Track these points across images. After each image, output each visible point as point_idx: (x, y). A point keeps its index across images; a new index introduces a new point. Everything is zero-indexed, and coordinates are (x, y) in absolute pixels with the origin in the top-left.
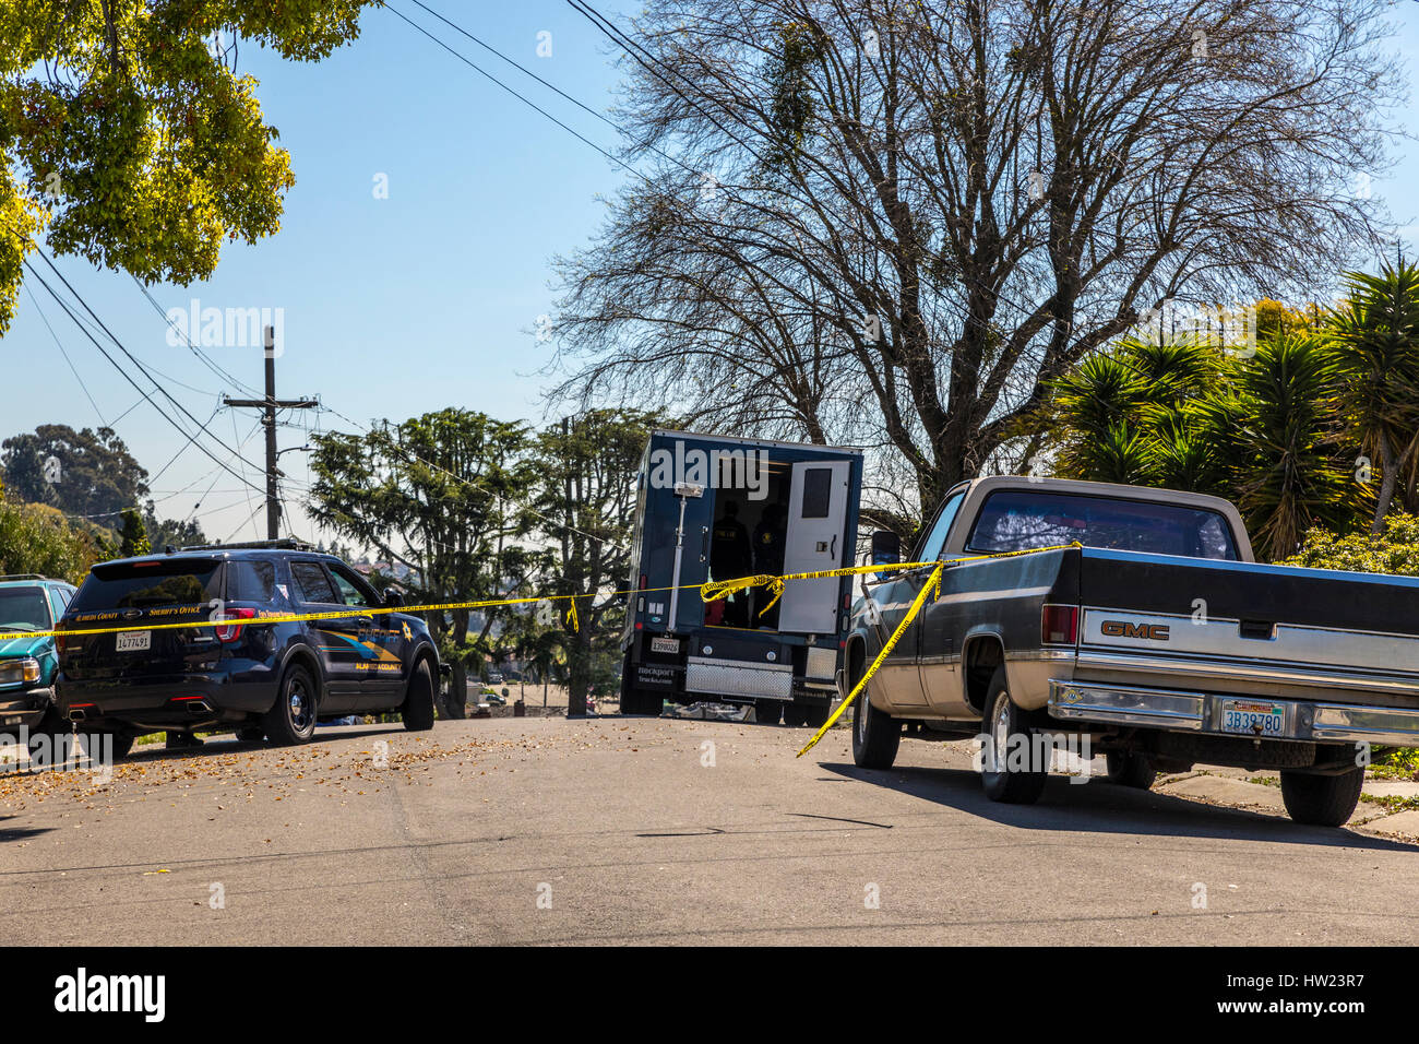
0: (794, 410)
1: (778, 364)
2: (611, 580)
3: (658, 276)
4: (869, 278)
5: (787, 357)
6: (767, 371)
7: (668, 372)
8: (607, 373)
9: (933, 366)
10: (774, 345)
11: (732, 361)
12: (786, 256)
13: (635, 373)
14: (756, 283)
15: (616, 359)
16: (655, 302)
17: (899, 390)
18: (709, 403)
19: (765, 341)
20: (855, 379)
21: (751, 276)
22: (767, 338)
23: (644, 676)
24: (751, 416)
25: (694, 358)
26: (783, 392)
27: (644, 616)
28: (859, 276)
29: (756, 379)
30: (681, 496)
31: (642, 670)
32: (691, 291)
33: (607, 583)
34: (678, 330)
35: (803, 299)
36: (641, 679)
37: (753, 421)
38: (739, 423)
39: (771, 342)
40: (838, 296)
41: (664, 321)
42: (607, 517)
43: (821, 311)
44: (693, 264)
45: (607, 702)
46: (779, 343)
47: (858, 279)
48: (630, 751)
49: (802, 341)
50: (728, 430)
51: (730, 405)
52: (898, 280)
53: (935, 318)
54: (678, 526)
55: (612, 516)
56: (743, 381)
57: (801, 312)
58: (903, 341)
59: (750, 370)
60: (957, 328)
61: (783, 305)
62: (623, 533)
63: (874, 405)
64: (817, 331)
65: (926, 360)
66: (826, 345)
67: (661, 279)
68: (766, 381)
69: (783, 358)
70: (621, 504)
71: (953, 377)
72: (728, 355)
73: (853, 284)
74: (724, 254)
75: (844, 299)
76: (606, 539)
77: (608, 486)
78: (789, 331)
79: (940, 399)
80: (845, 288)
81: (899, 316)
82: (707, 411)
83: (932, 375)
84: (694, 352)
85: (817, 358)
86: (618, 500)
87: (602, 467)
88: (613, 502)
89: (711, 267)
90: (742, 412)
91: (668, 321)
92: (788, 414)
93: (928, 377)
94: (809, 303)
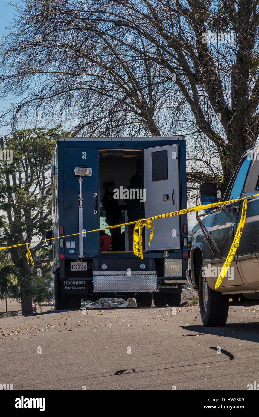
0: (139, 117)
1: (127, 91)
2: (39, 232)
3: (49, 46)
4: (176, 34)
5: (131, 86)
6: (120, 96)
7: (62, 102)
8: (25, 108)
9: (220, 82)
10: (123, 80)
11: (99, 92)
12: (125, 25)
13: (42, 106)
14: (108, 44)
15: (29, 99)
16: (49, 61)
17: (201, 99)
18: (88, 119)
19: (118, 78)
20: (174, 95)
21: (105, 40)
22: (119, 76)
23: (68, 286)
24: (114, 124)
25: (76, 93)
26: (132, 108)
27: (64, 250)
28: (170, 32)
29: (115, 101)
30: (79, 176)
31: (66, 283)
32: (70, 52)
33: (36, 234)
34: (65, 77)
35: (138, 51)
36: (66, 288)
37: (115, 127)
38: (107, 129)
39: (121, 78)
40: (158, 46)
41: (56, 73)
42: (32, 194)
43: (149, 56)
44: (70, 36)
45: (45, 305)
46: (126, 79)
47: (169, 35)
48: (67, 331)
49: (140, 76)
50: (101, 134)
51: (101, 119)
52: (193, 32)
53: (218, 53)
54: (79, 194)
55: (35, 193)
56: (107, 103)
57: (137, 58)
58: (201, 69)
59: (111, 97)
60: (232, 58)
61: (126, 55)
62: (43, 203)
63: (187, 108)
64: (148, 69)
65: (216, 79)
66: (154, 76)
67: (51, 47)
68: (120, 102)
69: (129, 87)
70: (40, 186)
71: (233, 87)
72: (96, 89)
73: (167, 38)
74: (88, 29)
75: (162, 48)
76: (33, 207)
77: (31, 176)
78: (131, 71)
79: (226, 101)
80: (162, 41)
81: (197, 55)
82: (87, 124)
83: (220, 87)
84: (76, 89)
85: (150, 85)
86: (38, 184)
87: (26, 165)
88: (35, 185)
89: (81, 38)
90: (109, 122)
91: (58, 72)
92: (137, 120)
93: (218, 89)
94: (141, 53)
